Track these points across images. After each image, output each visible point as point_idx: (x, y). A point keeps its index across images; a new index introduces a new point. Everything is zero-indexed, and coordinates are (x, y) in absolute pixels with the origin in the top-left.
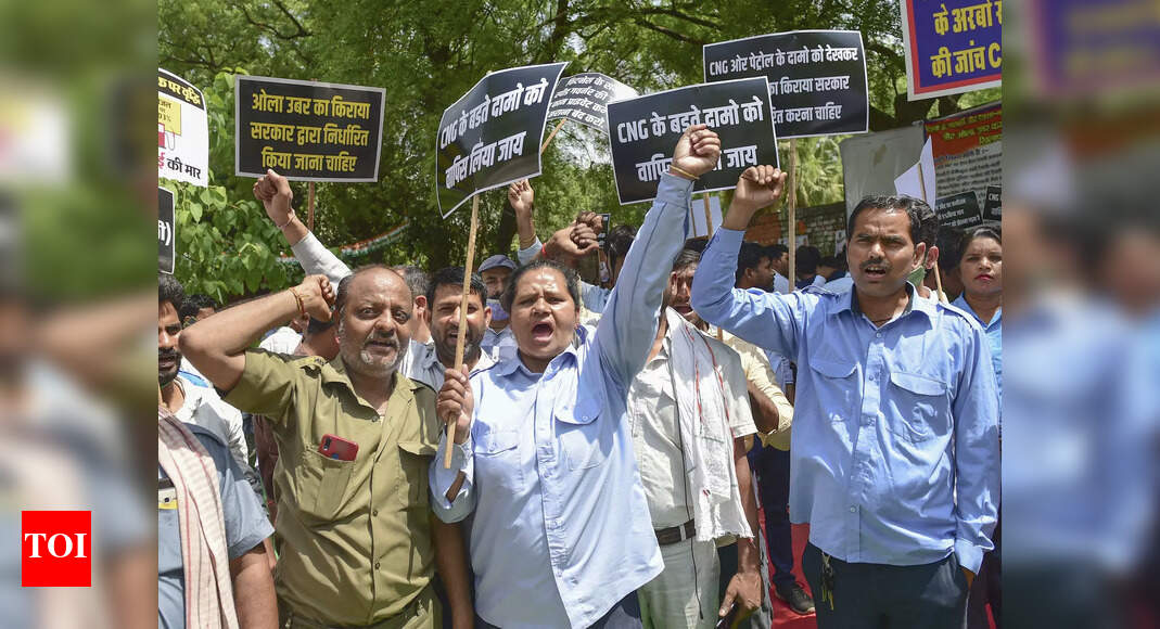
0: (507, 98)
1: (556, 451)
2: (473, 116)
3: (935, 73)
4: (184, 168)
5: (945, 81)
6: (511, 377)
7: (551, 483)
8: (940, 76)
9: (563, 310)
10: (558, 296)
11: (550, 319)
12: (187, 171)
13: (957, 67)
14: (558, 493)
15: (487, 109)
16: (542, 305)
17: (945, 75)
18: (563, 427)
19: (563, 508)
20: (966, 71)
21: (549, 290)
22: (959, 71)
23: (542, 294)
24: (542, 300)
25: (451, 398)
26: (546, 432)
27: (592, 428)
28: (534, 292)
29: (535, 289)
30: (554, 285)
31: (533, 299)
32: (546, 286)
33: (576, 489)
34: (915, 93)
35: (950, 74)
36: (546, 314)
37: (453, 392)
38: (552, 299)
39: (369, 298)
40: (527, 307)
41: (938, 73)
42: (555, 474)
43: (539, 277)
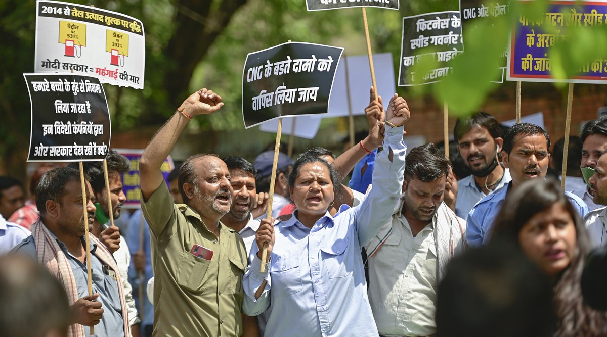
0: (305, 62)
1: (321, 269)
2: (278, 67)
3: (523, 68)
4: (129, 77)
5: (528, 73)
6: (290, 229)
7: (319, 286)
8: (525, 70)
9: (327, 189)
10: (324, 181)
11: (320, 194)
12: (131, 79)
13: (535, 66)
14: (323, 291)
15: (289, 65)
16: (316, 185)
17: (528, 70)
18: (326, 255)
19: (327, 300)
20: (540, 70)
21: (320, 177)
22: (536, 69)
23: (316, 179)
24: (316, 183)
25: (266, 234)
26: (315, 259)
27: (341, 257)
28: (311, 177)
29: (312, 175)
30: (323, 174)
31: (310, 182)
32: (318, 174)
33: (333, 288)
34: (511, 77)
35: (531, 70)
36: (318, 191)
37: (267, 231)
38: (321, 182)
39: (214, 171)
40: (307, 186)
41: (524, 68)
42: (321, 281)
43: (314, 168)
